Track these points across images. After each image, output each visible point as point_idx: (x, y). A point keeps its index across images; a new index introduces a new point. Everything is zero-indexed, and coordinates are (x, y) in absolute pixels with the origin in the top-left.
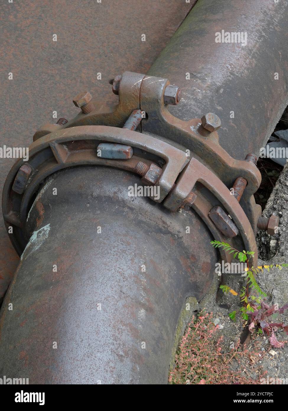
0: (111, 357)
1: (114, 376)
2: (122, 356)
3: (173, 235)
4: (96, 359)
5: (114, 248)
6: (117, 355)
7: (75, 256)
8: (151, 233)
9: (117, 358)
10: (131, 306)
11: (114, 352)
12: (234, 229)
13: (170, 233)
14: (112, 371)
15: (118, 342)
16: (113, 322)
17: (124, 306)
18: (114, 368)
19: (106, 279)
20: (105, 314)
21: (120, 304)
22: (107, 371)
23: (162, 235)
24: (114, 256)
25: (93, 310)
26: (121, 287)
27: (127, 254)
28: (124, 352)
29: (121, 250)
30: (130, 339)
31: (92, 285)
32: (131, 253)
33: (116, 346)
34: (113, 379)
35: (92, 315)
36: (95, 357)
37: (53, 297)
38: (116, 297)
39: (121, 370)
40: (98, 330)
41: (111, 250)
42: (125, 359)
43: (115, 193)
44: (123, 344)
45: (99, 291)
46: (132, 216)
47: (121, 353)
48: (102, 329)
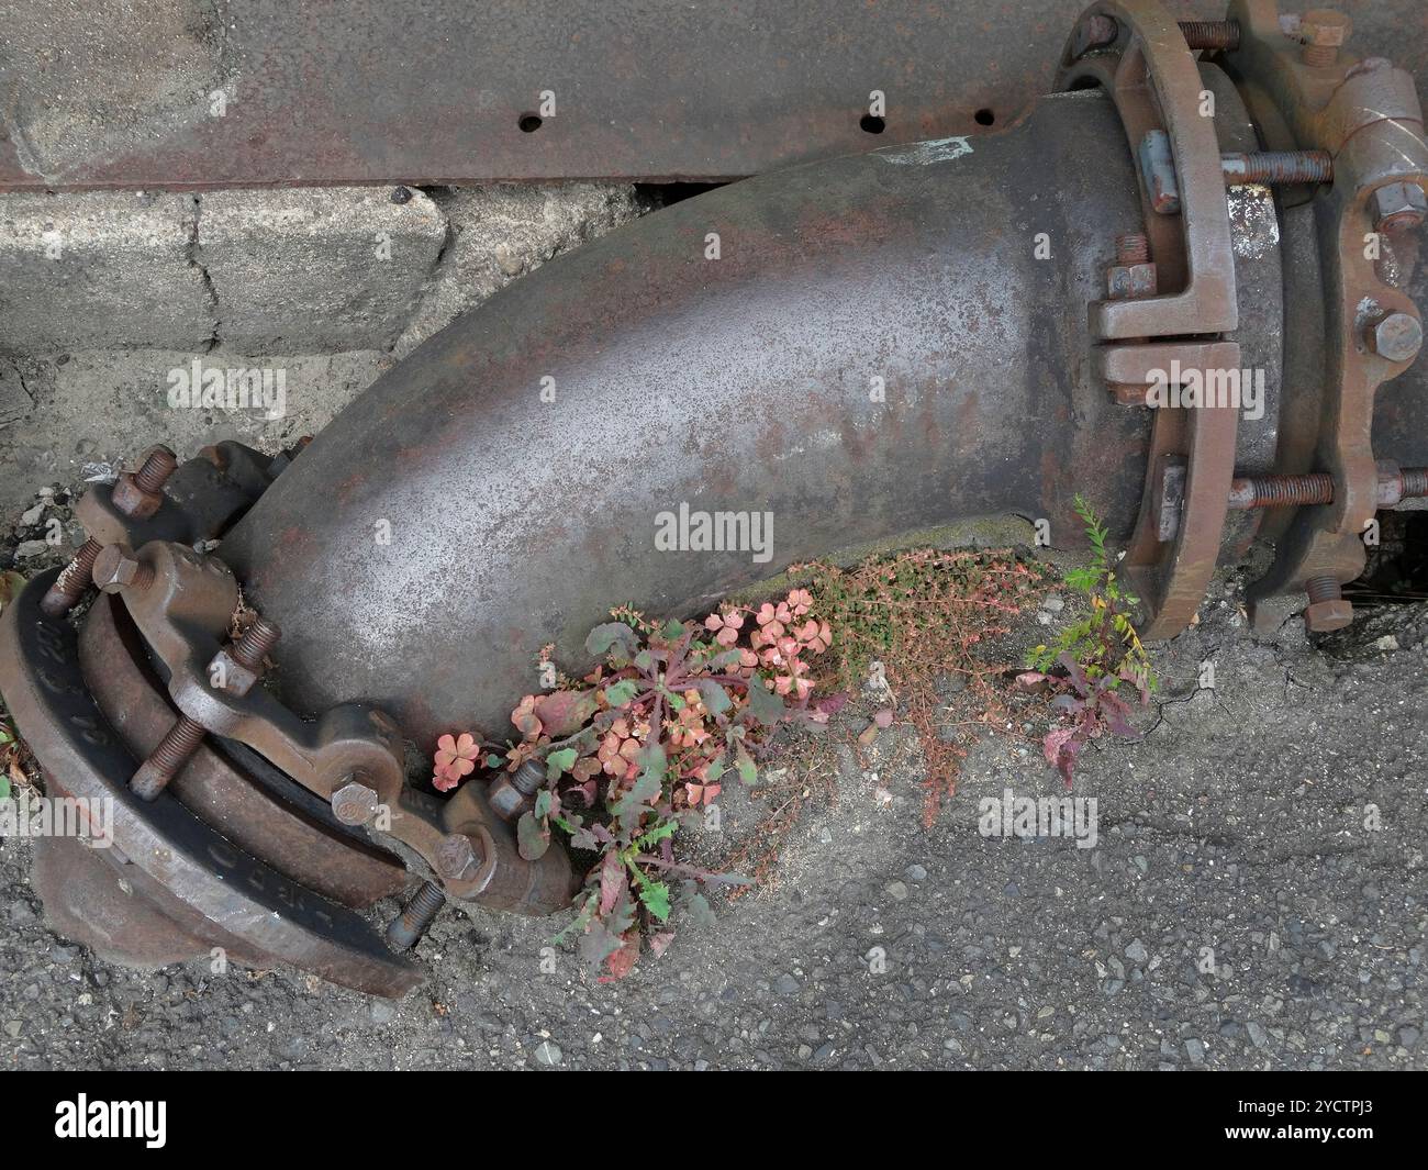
0: (677, 426)
1: (643, 453)
2: (697, 445)
3: (1070, 407)
4: (653, 401)
5: (938, 304)
6: (691, 436)
7: (875, 240)
8: (1042, 359)
9: (685, 438)
10: (824, 408)
11: (693, 427)
12: (1166, 529)
13: (1069, 396)
14: (649, 445)
15: (719, 424)
16: (755, 391)
17: (810, 393)
18: (659, 445)
19: (847, 326)
20: (763, 367)
21: (809, 384)
22: (641, 435)
23: (1056, 384)
24: (918, 313)
25: (757, 339)
26: (852, 366)
27: (942, 337)
28: (708, 445)
29: (944, 320)
30: (748, 442)
31: (817, 307)
32: (952, 345)
33: (709, 424)
34: (635, 454)
35: (744, 343)
36: (656, 398)
37: (753, 251)
38: (819, 367)
39: (664, 459)
40: (717, 372)
41: (929, 300)
42: (696, 456)
43: (1078, 234)
44: (724, 435)
45: (808, 328)
46: (1049, 300)
47: (702, 442)
48: (724, 378)
